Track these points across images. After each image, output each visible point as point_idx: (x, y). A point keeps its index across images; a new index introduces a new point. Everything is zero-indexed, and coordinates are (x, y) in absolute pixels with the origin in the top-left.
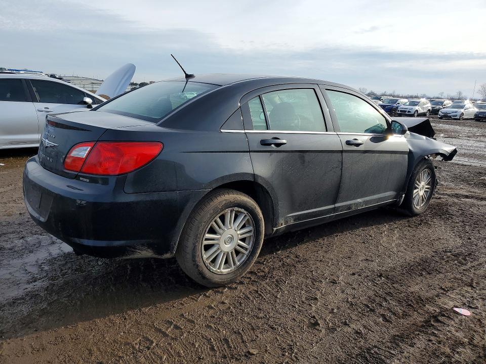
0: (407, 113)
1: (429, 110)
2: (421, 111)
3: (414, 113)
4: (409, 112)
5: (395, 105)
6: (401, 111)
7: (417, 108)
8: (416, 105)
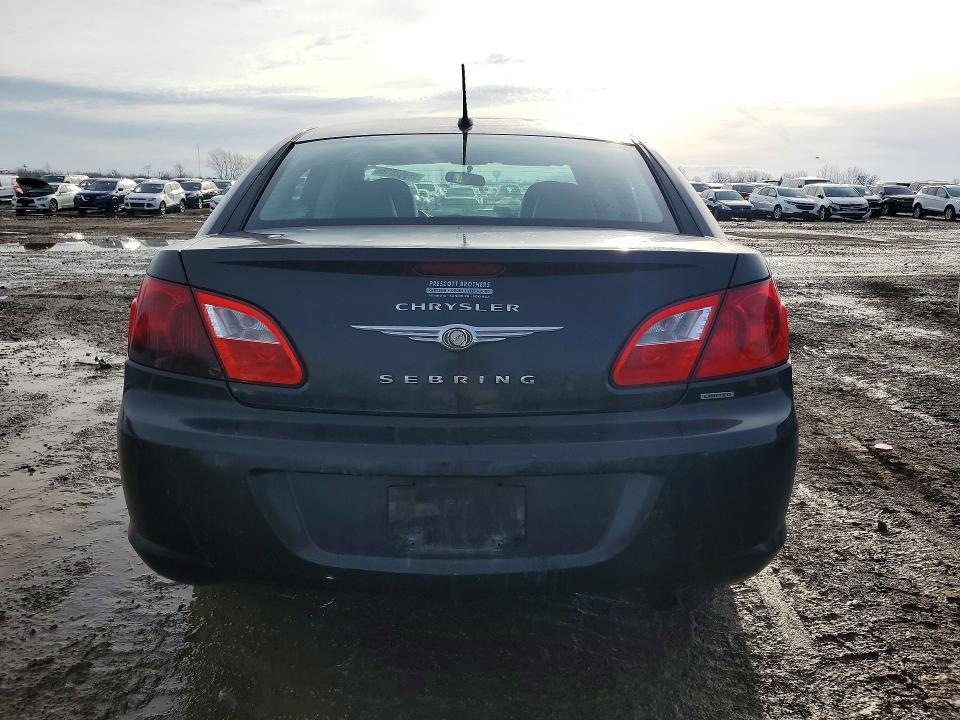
0: (146, 208)
1: (183, 200)
2: (170, 203)
3: (160, 208)
4: (149, 205)
5: (114, 193)
6: (132, 204)
7: (161, 197)
8: (160, 191)
